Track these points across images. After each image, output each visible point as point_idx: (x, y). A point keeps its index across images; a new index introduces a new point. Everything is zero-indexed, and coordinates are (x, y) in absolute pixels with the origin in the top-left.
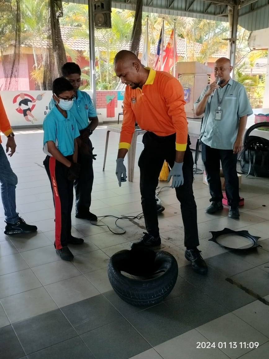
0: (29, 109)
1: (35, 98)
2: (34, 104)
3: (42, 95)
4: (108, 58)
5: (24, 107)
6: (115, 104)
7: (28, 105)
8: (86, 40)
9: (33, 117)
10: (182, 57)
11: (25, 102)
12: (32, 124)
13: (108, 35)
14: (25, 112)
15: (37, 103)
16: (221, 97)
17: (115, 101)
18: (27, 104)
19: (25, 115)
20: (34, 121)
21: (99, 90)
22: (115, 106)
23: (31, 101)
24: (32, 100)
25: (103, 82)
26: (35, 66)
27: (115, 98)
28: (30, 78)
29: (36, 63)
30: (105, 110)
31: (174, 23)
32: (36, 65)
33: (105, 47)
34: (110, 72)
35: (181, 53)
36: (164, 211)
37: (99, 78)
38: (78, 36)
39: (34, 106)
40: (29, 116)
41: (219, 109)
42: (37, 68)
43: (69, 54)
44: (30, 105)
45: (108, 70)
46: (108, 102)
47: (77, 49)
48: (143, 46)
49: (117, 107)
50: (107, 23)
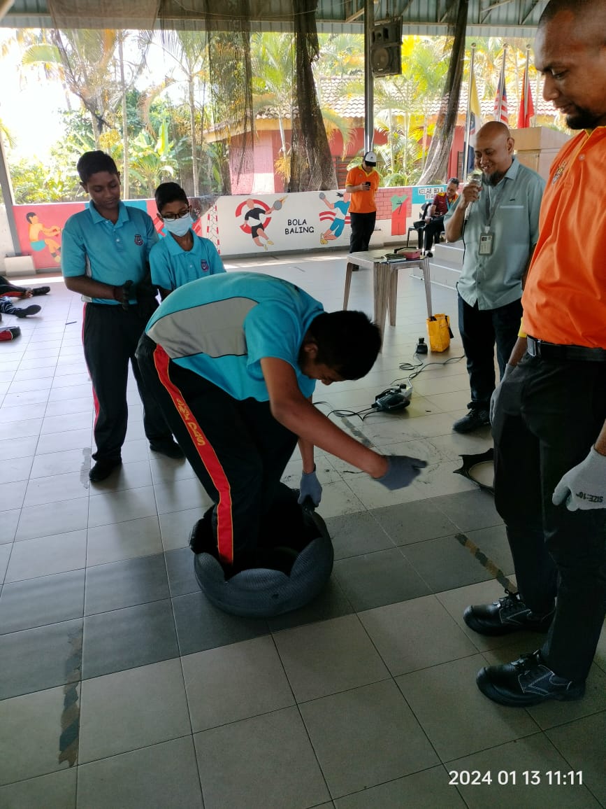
0: (262, 226)
1: (271, 206)
2: (269, 216)
3: (281, 201)
4: (407, 127)
5: (253, 222)
6: (407, 211)
7: (259, 219)
8: (358, 98)
9: (267, 238)
10: (548, 115)
11: (254, 213)
12: (264, 251)
13: (408, 86)
14: (254, 231)
15: (274, 215)
16: (492, 205)
17: (408, 206)
18: (257, 218)
19: (255, 235)
20: (267, 245)
21: (386, 187)
22: (407, 215)
23: (264, 212)
24: (264, 209)
25: (395, 172)
26: (282, 152)
27: (407, 200)
28: (274, 172)
29: (283, 145)
30: (389, 222)
31: (526, 54)
32: (284, 148)
33: (400, 108)
34: (411, 153)
35: (546, 108)
36: (409, 406)
37: (390, 165)
38: (354, 92)
39: (268, 220)
40: (260, 238)
41: (487, 232)
42: (285, 155)
43: (338, 125)
44: (263, 218)
45: (406, 149)
46: (395, 207)
47: (354, 116)
48: (466, 102)
49: (410, 216)
50: (394, 66)
